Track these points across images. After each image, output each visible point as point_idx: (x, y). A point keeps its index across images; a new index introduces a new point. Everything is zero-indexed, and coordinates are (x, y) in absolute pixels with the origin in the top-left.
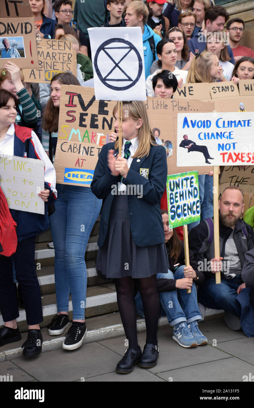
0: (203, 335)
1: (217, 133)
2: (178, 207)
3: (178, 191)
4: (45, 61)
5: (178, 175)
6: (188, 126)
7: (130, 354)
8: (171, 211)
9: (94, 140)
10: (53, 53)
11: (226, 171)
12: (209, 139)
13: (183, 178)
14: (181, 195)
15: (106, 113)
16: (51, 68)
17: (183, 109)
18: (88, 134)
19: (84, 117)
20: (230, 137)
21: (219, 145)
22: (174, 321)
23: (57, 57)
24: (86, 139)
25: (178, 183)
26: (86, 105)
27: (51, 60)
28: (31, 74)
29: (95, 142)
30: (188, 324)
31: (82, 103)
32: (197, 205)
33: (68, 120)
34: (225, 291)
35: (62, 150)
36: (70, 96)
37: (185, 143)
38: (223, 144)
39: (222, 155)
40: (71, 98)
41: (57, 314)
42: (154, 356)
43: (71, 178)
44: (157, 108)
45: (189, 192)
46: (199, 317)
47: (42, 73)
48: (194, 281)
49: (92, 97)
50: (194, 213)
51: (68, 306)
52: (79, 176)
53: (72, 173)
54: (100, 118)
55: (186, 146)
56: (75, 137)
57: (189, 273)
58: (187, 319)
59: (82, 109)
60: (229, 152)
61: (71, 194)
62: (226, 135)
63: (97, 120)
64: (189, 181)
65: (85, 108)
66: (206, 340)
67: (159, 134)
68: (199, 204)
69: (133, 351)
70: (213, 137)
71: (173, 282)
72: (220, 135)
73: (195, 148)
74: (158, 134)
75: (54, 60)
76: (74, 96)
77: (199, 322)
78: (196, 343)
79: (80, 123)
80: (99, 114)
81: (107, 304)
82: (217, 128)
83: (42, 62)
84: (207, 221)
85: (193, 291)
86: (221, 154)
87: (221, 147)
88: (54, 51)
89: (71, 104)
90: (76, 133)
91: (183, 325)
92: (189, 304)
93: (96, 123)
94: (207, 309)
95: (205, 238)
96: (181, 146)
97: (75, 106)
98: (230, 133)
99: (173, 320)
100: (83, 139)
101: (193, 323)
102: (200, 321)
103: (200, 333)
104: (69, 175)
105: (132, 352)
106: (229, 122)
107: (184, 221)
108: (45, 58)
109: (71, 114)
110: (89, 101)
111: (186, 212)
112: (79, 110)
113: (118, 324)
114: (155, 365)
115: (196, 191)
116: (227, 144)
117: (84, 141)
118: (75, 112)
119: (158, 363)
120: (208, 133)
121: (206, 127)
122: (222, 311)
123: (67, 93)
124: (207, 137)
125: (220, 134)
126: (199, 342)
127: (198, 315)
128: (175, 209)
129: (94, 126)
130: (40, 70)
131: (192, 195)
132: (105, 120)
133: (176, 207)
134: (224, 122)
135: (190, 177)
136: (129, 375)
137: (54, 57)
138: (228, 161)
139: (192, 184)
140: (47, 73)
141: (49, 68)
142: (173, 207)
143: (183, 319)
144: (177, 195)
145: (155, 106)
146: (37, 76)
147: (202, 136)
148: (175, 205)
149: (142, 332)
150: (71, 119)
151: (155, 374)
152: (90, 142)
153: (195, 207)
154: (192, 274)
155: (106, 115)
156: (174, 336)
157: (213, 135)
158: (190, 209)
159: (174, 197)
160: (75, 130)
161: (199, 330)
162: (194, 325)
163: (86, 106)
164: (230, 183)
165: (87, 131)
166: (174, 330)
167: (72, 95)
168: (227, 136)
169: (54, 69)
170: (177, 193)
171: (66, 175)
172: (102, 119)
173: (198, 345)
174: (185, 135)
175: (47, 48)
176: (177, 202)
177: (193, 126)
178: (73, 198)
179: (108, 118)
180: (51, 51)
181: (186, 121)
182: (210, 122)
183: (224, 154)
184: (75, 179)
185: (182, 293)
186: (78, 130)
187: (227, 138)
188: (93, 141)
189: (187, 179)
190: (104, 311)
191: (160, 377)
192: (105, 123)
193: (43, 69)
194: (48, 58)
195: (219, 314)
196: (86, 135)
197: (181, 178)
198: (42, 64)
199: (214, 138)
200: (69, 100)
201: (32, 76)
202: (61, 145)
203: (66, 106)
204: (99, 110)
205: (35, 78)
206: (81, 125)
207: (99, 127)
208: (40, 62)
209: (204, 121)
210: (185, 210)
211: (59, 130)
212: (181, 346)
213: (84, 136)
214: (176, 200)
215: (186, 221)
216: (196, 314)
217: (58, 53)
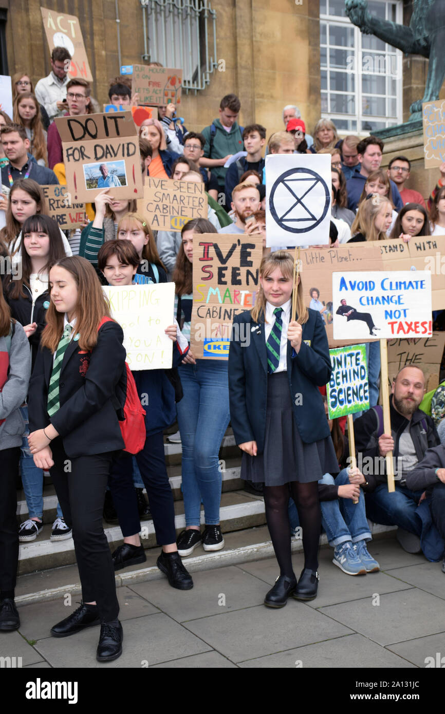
0: (373, 559)
1: (383, 297)
2: (340, 391)
3: (340, 370)
4: (171, 205)
5: (339, 350)
6: (346, 289)
7: (283, 583)
8: (332, 397)
9: (237, 300)
10: (181, 196)
11: (391, 345)
12: (373, 304)
13: (347, 353)
14: (344, 376)
15: (250, 264)
16: (178, 213)
17: (343, 259)
18: (229, 293)
19: (223, 272)
20: (399, 301)
21: (386, 312)
22: (336, 540)
23: (186, 201)
24: (227, 299)
25: (340, 360)
26: (224, 255)
27: (178, 204)
28: (154, 220)
29: (239, 302)
30: (353, 544)
31: (219, 254)
32: (365, 389)
33: (204, 278)
34: (401, 503)
35: (199, 316)
36: (205, 248)
37: (343, 310)
38: (391, 311)
39: (390, 325)
40: (206, 249)
41: (185, 528)
42: (313, 586)
43: (212, 351)
44: (312, 261)
45: (354, 372)
46: (368, 535)
47: (168, 219)
48: (362, 487)
49: (231, 246)
50: (361, 399)
51: (199, 519)
52: (222, 347)
53: (212, 344)
54: (243, 271)
55: (344, 314)
56: (214, 298)
57: (355, 477)
58: (352, 537)
59: (220, 262)
60: (399, 321)
61: (206, 373)
62: (394, 299)
63: (239, 274)
64: (354, 358)
65: (223, 261)
66: (377, 565)
67: (319, 295)
68: (367, 388)
69: (287, 579)
70: (378, 302)
71: (335, 488)
72: (388, 300)
73: (355, 316)
74: (317, 295)
75: (182, 205)
76: (210, 247)
77: (367, 541)
78: (365, 569)
79: (218, 280)
80: (241, 266)
81: (244, 517)
82: (384, 291)
83: (167, 207)
84: (376, 409)
85: (361, 501)
86: (389, 323)
87: (388, 314)
88: (182, 194)
89: (206, 257)
90: (214, 293)
91: (348, 545)
92: (355, 518)
93: (238, 278)
94: (375, 524)
95: (374, 431)
96: (338, 313)
97: (212, 259)
98: (399, 297)
99: (334, 539)
100: (224, 299)
101: (360, 543)
102: (370, 540)
103: (369, 557)
104: (209, 347)
105: (285, 581)
106: (397, 283)
107: (348, 410)
108: (171, 201)
109: (207, 269)
110: (228, 251)
111: (351, 398)
112: (216, 263)
113: (261, 543)
114: (315, 597)
115: (363, 370)
116: (396, 311)
117: (225, 302)
118: (211, 266)
119: (318, 595)
120: (372, 298)
121: (368, 289)
122: (396, 527)
123: (201, 244)
124: (370, 302)
125: (386, 298)
126: (368, 568)
127: (367, 532)
128: (336, 394)
129: (236, 282)
130: (164, 216)
131: (358, 375)
132: (249, 273)
133: (337, 390)
134: (391, 283)
135: (355, 352)
136: (282, 609)
137: (182, 201)
138: (398, 332)
139: (358, 362)
140: (174, 219)
141: (175, 214)
142: (334, 391)
143: (347, 538)
144: (338, 375)
145: (309, 261)
146: (161, 223)
147: (364, 301)
148: (336, 389)
149: (299, 552)
150: (207, 277)
151: (316, 609)
152: (233, 302)
153: (362, 391)
154: (359, 479)
155: (249, 266)
156: (335, 559)
157: (377, 299)
158: (356, 394)
159: (335, 378)
160: (213, 290)
161: (367, 552)
162: (362, 546)
163: (224, 258)
164: (399, 363)
165: (228, 289)
166: (335, 552)
167: (206, 246)
168: (396, 301)
169: (181, 215)
170: (338, 373)
171: (206, 347)
172: (246, 272)
173: (368, 572)
174: (342, 300)
175: (174, 190)
176: (338, 384)
177: (353, 287)
178: (209, 379)
179: (253, 270)
180: (178, 194)
181: (343, 282)
182: (373, 283)
183: (392, 324)
184: (217, 351)
185: (346, 504)
186: (217, 289)
187: (396, 303)
188: (236, 302)
189: (351, 355)
190: (242, 526)
191: (323, 614)
192: (250, 277)
193: (168, 214)
194: (175, 201)
195: (391, 531)
196: (227, 295)
197: (344, 354)
198: (168, 209)
199: (380, 303)
200: (203, 253)
201: (155, 222)
202: (197, 310)
203: (201, 260)
204: (241, 261)
205: (159, 225)
206: (220, 282)
207: (242, 283)
208: (165, 207)
209: (366, 283)
210: (349, 395)
211: (193, 291)
212: (346, 573)
213: (225, 296)
214: (338, 382)
215: (351, 409)
216: (364, 530)
217: (187, 196)
